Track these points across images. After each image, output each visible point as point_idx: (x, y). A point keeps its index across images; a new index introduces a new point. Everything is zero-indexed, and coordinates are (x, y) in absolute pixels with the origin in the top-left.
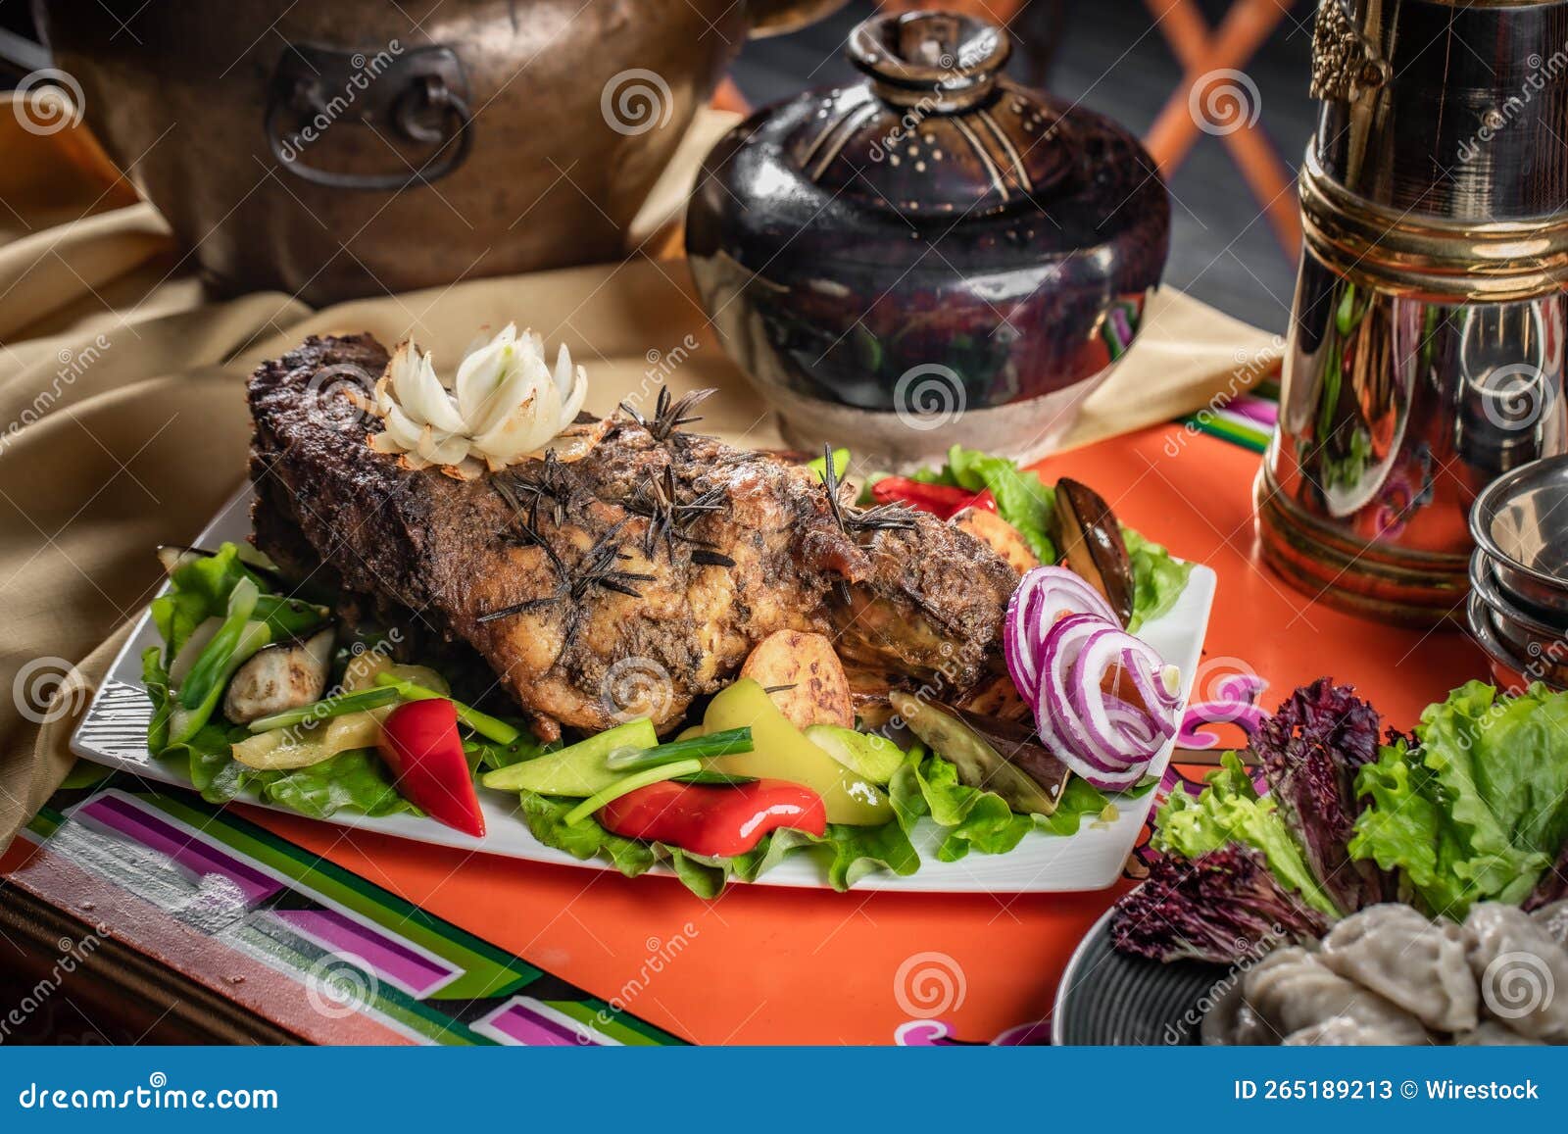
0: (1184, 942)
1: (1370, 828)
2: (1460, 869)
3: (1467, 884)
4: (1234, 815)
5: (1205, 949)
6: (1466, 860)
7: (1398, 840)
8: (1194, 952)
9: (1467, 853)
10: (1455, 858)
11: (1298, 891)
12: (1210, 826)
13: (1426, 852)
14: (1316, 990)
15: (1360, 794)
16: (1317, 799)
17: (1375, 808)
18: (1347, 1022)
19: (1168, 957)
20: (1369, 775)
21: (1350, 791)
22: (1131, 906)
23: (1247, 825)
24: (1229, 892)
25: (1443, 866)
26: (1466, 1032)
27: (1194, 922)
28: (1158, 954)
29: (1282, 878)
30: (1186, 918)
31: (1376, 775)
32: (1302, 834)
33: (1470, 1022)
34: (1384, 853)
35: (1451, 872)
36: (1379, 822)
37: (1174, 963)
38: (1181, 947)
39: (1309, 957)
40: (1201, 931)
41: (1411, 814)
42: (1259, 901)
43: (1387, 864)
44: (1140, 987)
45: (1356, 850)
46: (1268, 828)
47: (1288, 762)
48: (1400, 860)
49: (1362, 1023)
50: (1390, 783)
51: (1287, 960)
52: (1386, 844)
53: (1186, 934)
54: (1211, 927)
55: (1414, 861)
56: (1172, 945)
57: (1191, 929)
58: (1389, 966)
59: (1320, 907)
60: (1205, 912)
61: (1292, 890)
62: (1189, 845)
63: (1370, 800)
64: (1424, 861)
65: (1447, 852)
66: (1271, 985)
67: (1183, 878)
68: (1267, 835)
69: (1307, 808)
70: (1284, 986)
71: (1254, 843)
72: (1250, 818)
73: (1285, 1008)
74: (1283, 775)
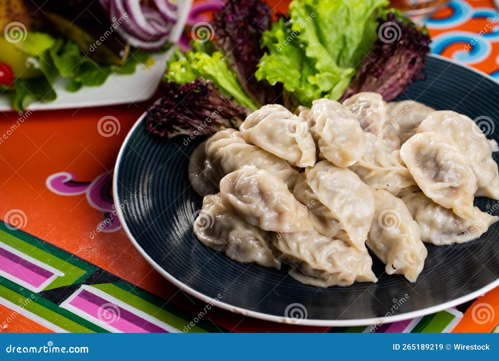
0: (177, 128)
1: (265, 65)
2: (312, 80)
3: (316, 87)
4: (200, 63)
5: (189, 130)
6: (314, 75)
7: (280, 69)
8: (183, 132)
9: (315, 72)
10: (310, 74)
11: (233, 98)
12: (189, 69)
13: (295, 72)
14: (237, 151)
15: (262, 46)
16: (242, 51)
17: (269, 54)
18: (252, 167)
19: (171, 136)
20: (266, 37)
21: (258, 45)
22: (154, 111)
23: (205, 68)
24: (197, 103)
25: (304, 79)
26: (310, 168)
27: (182, 118)
28: (166, 135)
29: (225, 91)
30: (179, 116)
31: (268, 37)
32: (235, 68)
33: (312, 163)
34: (273, 76)
35: (307, 82)
36: (270, 61)
37: (174, 138)
38: (178, 131)
39: (235, 133)
40: (186, 121)
41: (287, 55)
42: (213, 105)
43: (273, 82)
44: (160, 151)
45: (259, 76)
46: (216, 67)
47: (227, 34)
48: (280, 80)
49: (259, 167)
50: (275, 41)
51: (223, 137)
52: (274, 71)
53: (178, 124)
54: (191, 120)
55: (288, 78)
56: (172, 131)
57: (181, 121)
58: (271, 137)
59: (246, 104)
60: (187, 112)
61: (229, 98)
62: (179, 79)
63: (267, 50)
64: (294, 77)
65: (306, 71)
66: (216, 150)
67: (176, 96)
68: (216, 72)
69: (237, 55)
70: (221, 151)
71: (209, 76)
72: (207, 64)
73: (223, 161)
74: (225, 41)
